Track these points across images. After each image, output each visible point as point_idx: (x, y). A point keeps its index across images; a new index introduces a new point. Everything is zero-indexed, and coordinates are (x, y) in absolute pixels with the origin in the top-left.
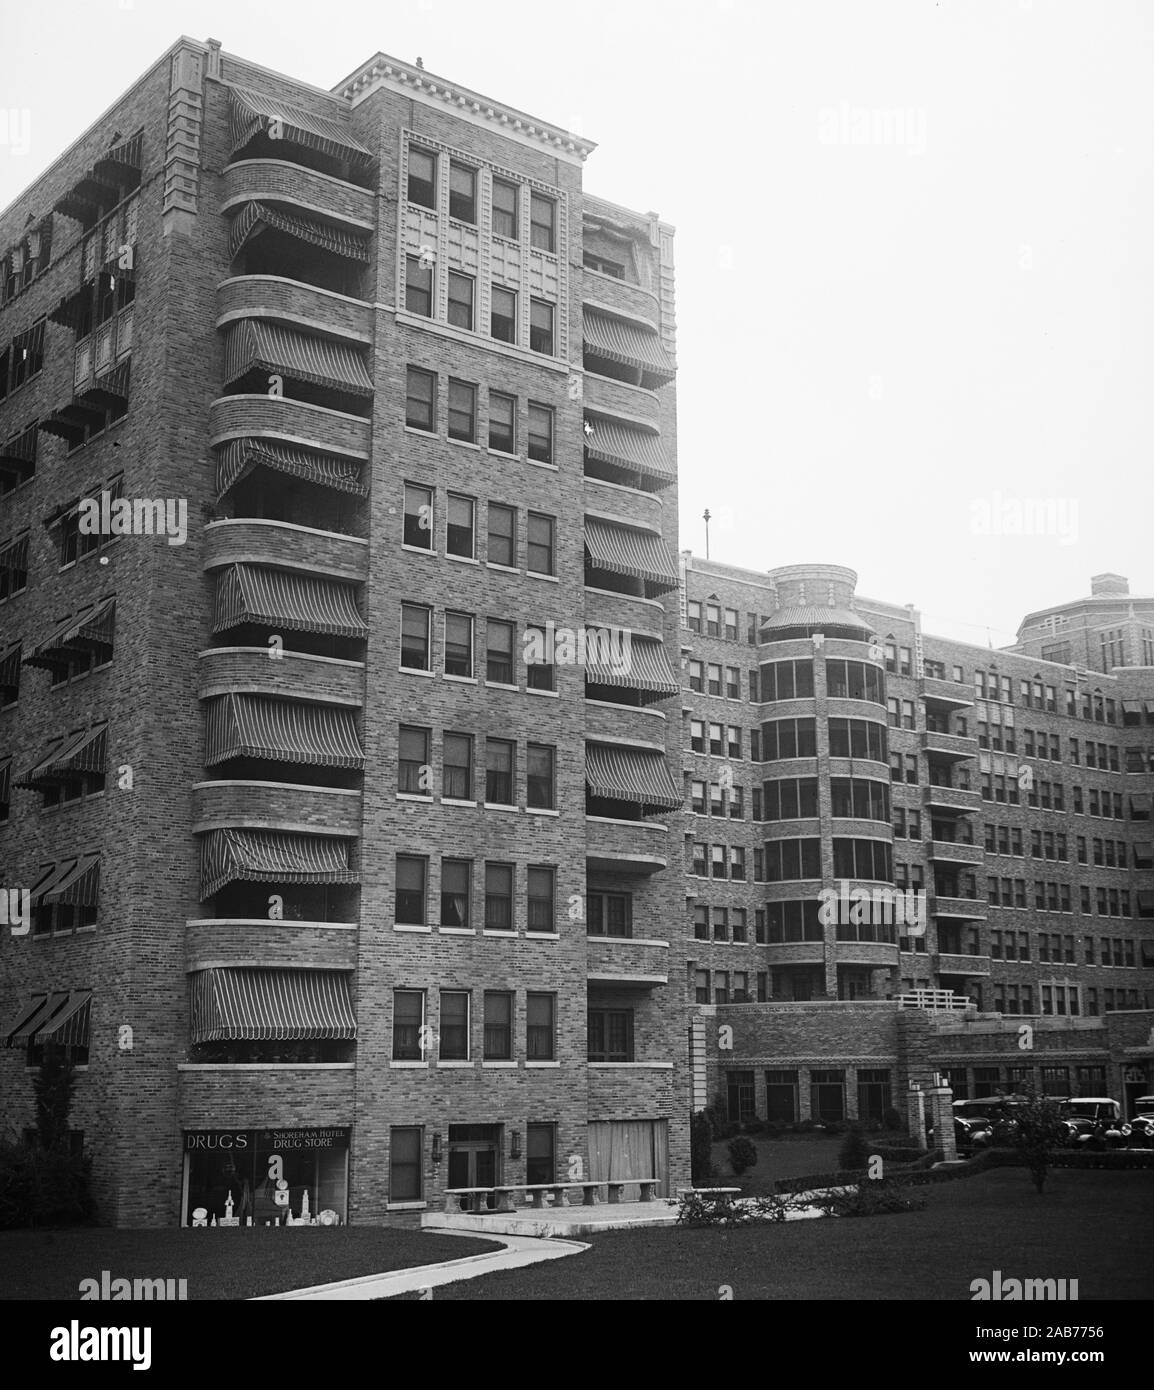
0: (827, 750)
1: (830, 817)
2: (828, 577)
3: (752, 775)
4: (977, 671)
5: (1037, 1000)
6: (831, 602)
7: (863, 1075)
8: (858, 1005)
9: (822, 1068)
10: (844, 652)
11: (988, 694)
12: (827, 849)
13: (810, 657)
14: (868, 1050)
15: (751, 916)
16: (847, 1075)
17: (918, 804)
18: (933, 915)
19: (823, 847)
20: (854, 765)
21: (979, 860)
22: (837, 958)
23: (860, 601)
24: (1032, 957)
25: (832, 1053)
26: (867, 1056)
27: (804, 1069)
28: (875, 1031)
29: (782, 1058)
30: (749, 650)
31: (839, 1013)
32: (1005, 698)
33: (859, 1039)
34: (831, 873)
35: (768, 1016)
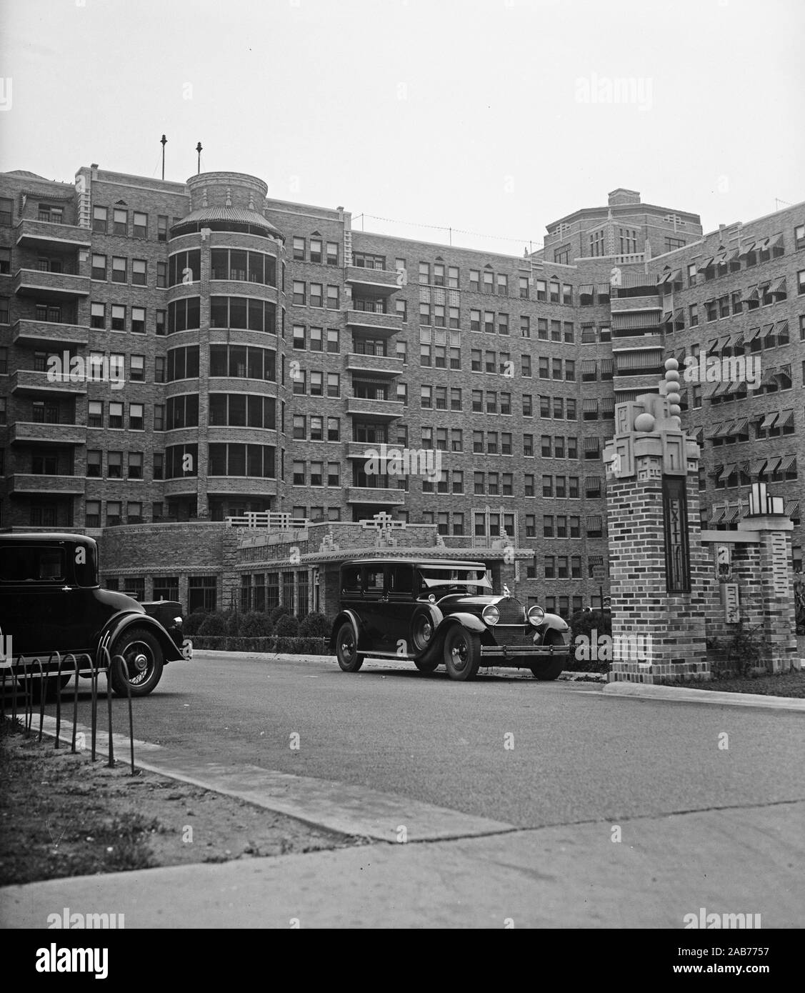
0: (208, 323)
1: (206, 376)
2: (226, 182)
3: (156, 346)
4: (421, 262)
5: (469, 524)
6: (228, 203)
7: (193, 581)
8: (191, 525)
9: (161, 576)
10: (229, 242)
11: (433, 281)
12: (204, 403)
13: (198, 248)
14: (198, 561)
15: (149, 458)
16: (180, 582)
17: (340, 368)
18: (347, 456)
19: (200, 401)
20: (231, 333)
21: (399, 412)
22: (206, 489)
23: (273, 203)
24: (465, 491)
25: (168, 564)
26: (197, 566)
27: (149, 576)
28: (205, 546)
29: (135, 569)
30: (158, 245)
31: (176, 532)
32: (453, 284)
33: (190, 553)
34: (206, 421)
35: (127, 536)
